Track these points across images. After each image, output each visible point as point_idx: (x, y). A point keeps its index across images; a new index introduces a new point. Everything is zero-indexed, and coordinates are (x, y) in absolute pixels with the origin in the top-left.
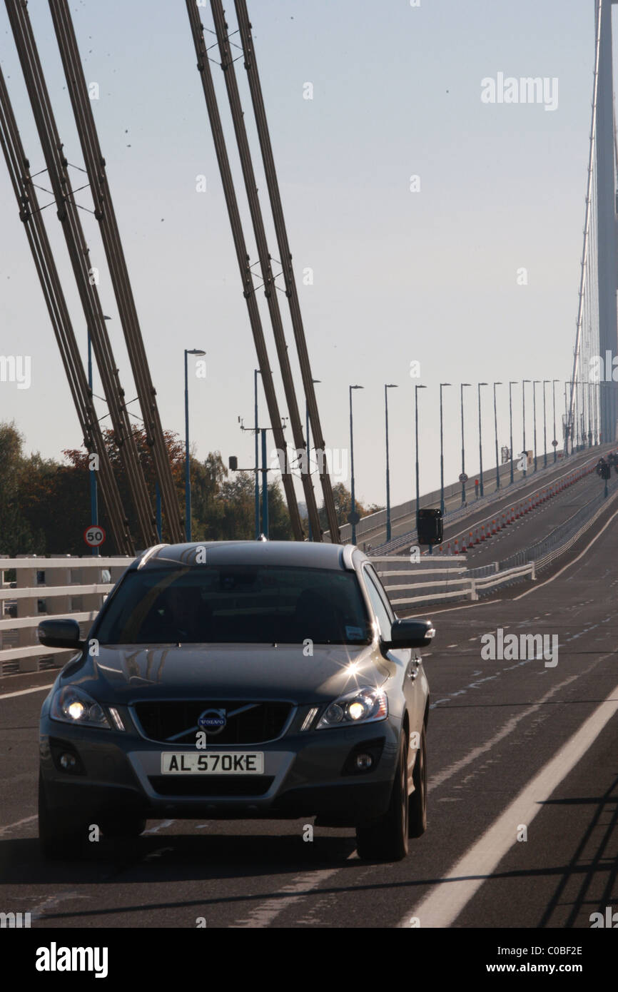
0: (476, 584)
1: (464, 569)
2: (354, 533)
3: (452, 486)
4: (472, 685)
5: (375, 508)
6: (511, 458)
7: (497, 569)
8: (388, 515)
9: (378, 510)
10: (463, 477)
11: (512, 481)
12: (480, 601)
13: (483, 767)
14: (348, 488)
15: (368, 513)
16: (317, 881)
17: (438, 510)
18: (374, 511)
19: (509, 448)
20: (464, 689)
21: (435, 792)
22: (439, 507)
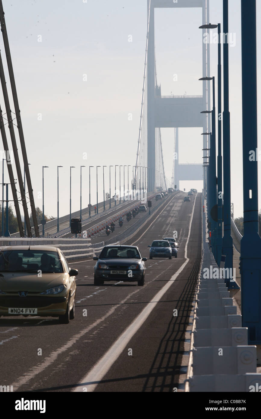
0: (95, 250)
1: (90, 244)
2: (43, 228)
3: (85, 209)
4: (95, 293)
5: (51, 217)
6: (110, 198)
9: (54, 219)
10: (90, 205)
11: (110, 207)
13: (101, 327)
14: (41, 209)
15: (49, 220)
16: (34, 375)
17: (79, 219)
18: (52, 219)
19: (109, 193)
20: (92, 295)
21: (82, 338)
22: (79, 218)
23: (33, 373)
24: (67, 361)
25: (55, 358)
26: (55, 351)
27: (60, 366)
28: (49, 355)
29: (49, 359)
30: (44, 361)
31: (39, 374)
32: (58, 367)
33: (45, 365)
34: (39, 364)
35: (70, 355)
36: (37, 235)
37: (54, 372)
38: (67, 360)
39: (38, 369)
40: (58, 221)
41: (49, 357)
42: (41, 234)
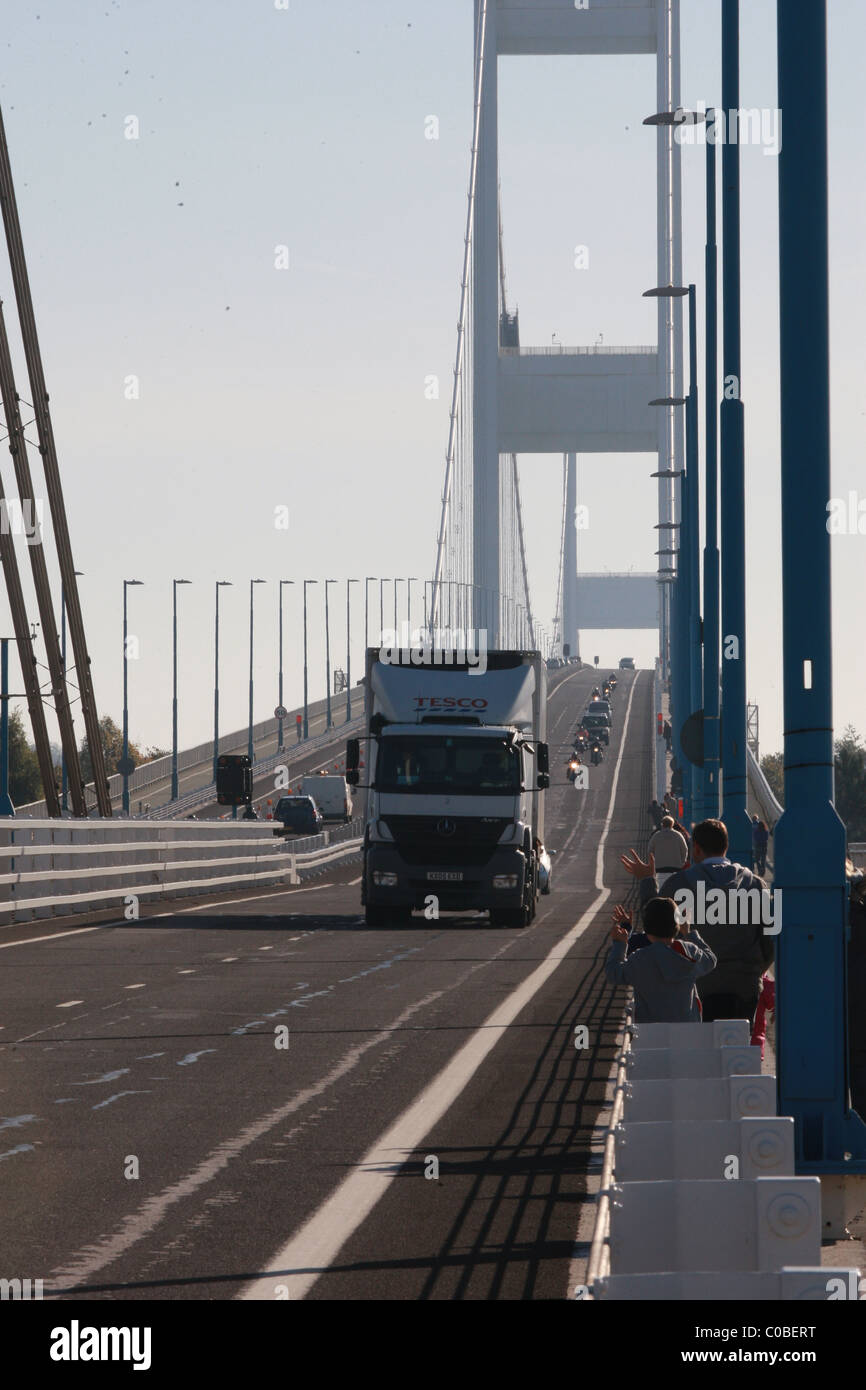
0: (298, 862)
1: (281, 841)
2: (126, 788)
3: (265, 724)
4: (295, 1003)
5: (155, 752)
6: (348, 685)
7: (327, 841)
8: (175, 763)
9: (161, 755)
10: (280, 712)
11: (349, 719)
12: (302, 885)
13: (313, 1117)
14: (119, 724)
15: (146, 760)
16: (85, 1273)
17: (246, 757)
18: (154, 757)
19: (345, 672)
20: (285, 1008)
21: (249, 1151)
22: (246, 753)
23: (83, 1266)
24: (198, 1228)
25: (158, 1219)
26: (160, 1194)
27: (173, 1243)
28: (140, 1208)
29: (136, 1219)
30: (119, 1228)
31: (103, 1269)
32: (166, 1247)
33: (125, 1239)
34: (103, 1239)
35: (209, 1207)
36: (105, 811)
37: (155, 1262)
38: (198, 1223)
39: (101, 1254)
40: (174, 764)
41: (137, 1213)
42: (117, 806)
